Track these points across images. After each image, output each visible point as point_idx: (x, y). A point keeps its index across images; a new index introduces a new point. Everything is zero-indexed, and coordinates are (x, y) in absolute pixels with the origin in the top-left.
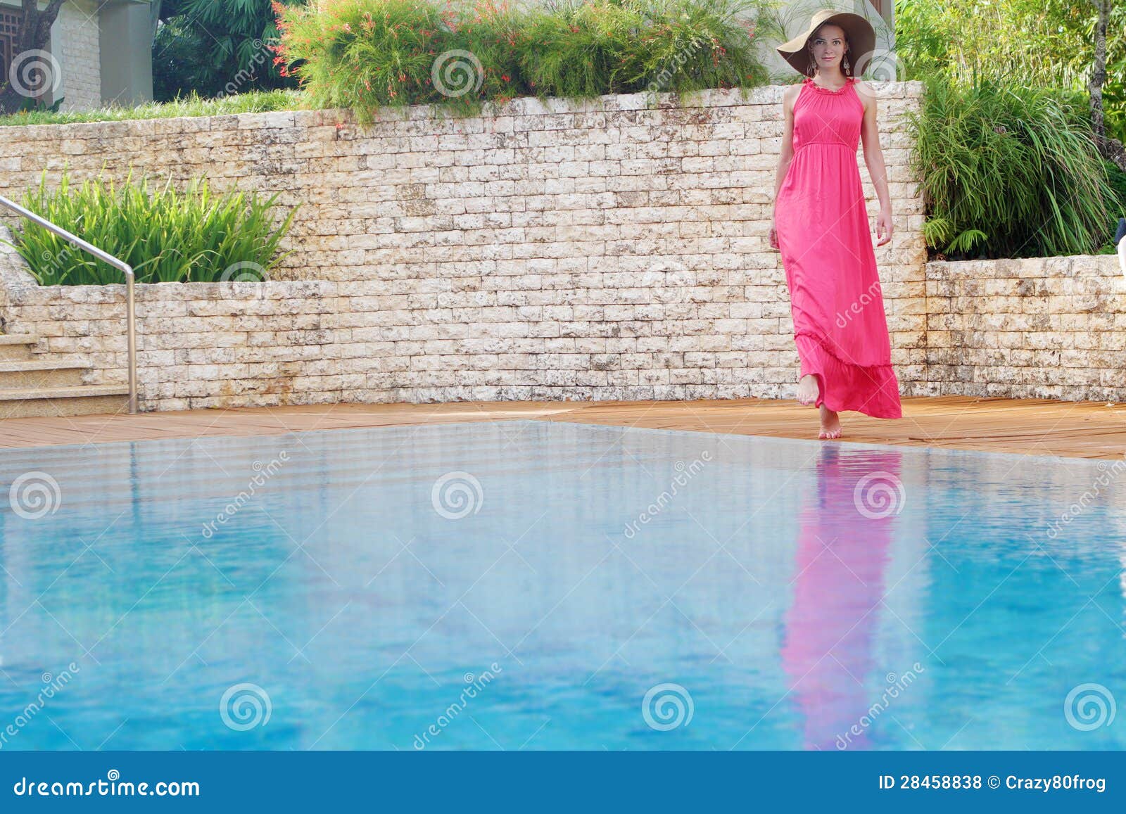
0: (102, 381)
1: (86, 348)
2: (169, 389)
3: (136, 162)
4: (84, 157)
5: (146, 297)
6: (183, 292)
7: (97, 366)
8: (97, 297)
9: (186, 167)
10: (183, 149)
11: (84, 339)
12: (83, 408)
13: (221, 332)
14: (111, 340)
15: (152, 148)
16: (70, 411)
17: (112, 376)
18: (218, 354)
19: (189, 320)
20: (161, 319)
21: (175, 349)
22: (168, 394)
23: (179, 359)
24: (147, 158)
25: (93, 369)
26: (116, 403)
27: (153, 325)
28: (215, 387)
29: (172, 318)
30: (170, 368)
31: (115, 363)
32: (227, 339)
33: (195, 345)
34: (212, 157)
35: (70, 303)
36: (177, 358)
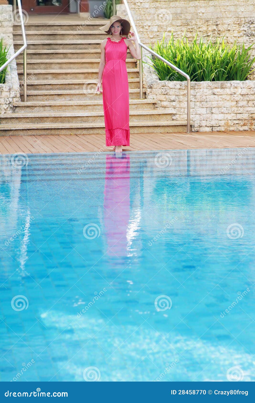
0: (179, 119)
1: (174, 106)
2: (204, 123)
3: (200, 29)
4: (181, 27)
5: (196, 87)
6: (211, 85)
7: (178, 113)
8: (178, 86)
9: (219, 32)
10: (218, 25)
11: (173, 102)
12: (170, 130)
13: (225, 101)
14: (183, 104)
15: (206, 24)
16: (166, 131)
17: (183, 117)
18: (223, 110)
19: (213, 96)
20: (201, 96)
21: (207, 108)
22: (203, 125)
23: (208, 112)
24: (204, 28)
25: (176, 114)
26: (183, 128)
27: (198, 98)
28: (222, 123)
29: (206, 95)
30: (204, 115)
31: (184, 112)
32: (228, 104)
33: (215, 106)
34: (229, 29)
35: (169, 88)
36: (207, 111)
